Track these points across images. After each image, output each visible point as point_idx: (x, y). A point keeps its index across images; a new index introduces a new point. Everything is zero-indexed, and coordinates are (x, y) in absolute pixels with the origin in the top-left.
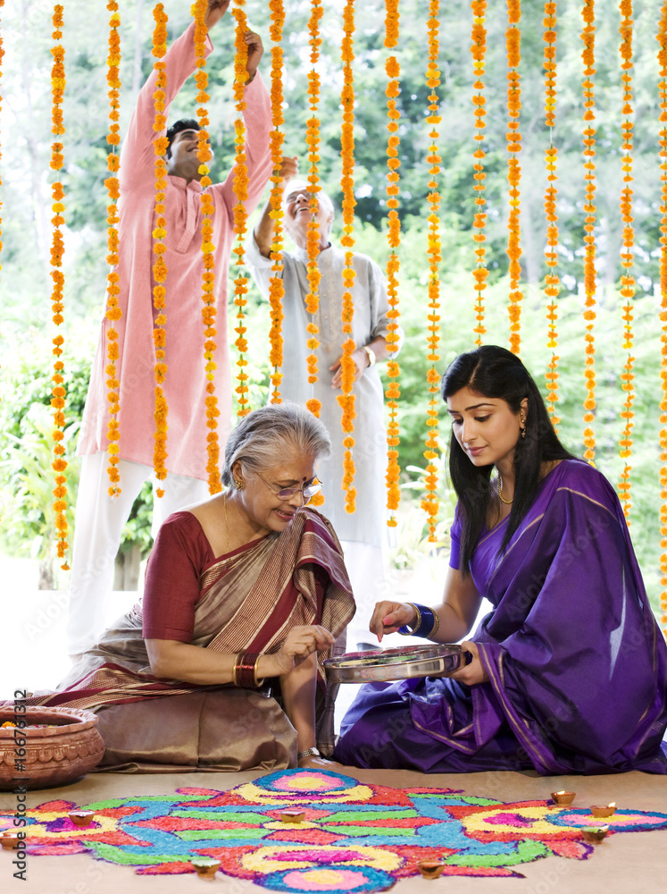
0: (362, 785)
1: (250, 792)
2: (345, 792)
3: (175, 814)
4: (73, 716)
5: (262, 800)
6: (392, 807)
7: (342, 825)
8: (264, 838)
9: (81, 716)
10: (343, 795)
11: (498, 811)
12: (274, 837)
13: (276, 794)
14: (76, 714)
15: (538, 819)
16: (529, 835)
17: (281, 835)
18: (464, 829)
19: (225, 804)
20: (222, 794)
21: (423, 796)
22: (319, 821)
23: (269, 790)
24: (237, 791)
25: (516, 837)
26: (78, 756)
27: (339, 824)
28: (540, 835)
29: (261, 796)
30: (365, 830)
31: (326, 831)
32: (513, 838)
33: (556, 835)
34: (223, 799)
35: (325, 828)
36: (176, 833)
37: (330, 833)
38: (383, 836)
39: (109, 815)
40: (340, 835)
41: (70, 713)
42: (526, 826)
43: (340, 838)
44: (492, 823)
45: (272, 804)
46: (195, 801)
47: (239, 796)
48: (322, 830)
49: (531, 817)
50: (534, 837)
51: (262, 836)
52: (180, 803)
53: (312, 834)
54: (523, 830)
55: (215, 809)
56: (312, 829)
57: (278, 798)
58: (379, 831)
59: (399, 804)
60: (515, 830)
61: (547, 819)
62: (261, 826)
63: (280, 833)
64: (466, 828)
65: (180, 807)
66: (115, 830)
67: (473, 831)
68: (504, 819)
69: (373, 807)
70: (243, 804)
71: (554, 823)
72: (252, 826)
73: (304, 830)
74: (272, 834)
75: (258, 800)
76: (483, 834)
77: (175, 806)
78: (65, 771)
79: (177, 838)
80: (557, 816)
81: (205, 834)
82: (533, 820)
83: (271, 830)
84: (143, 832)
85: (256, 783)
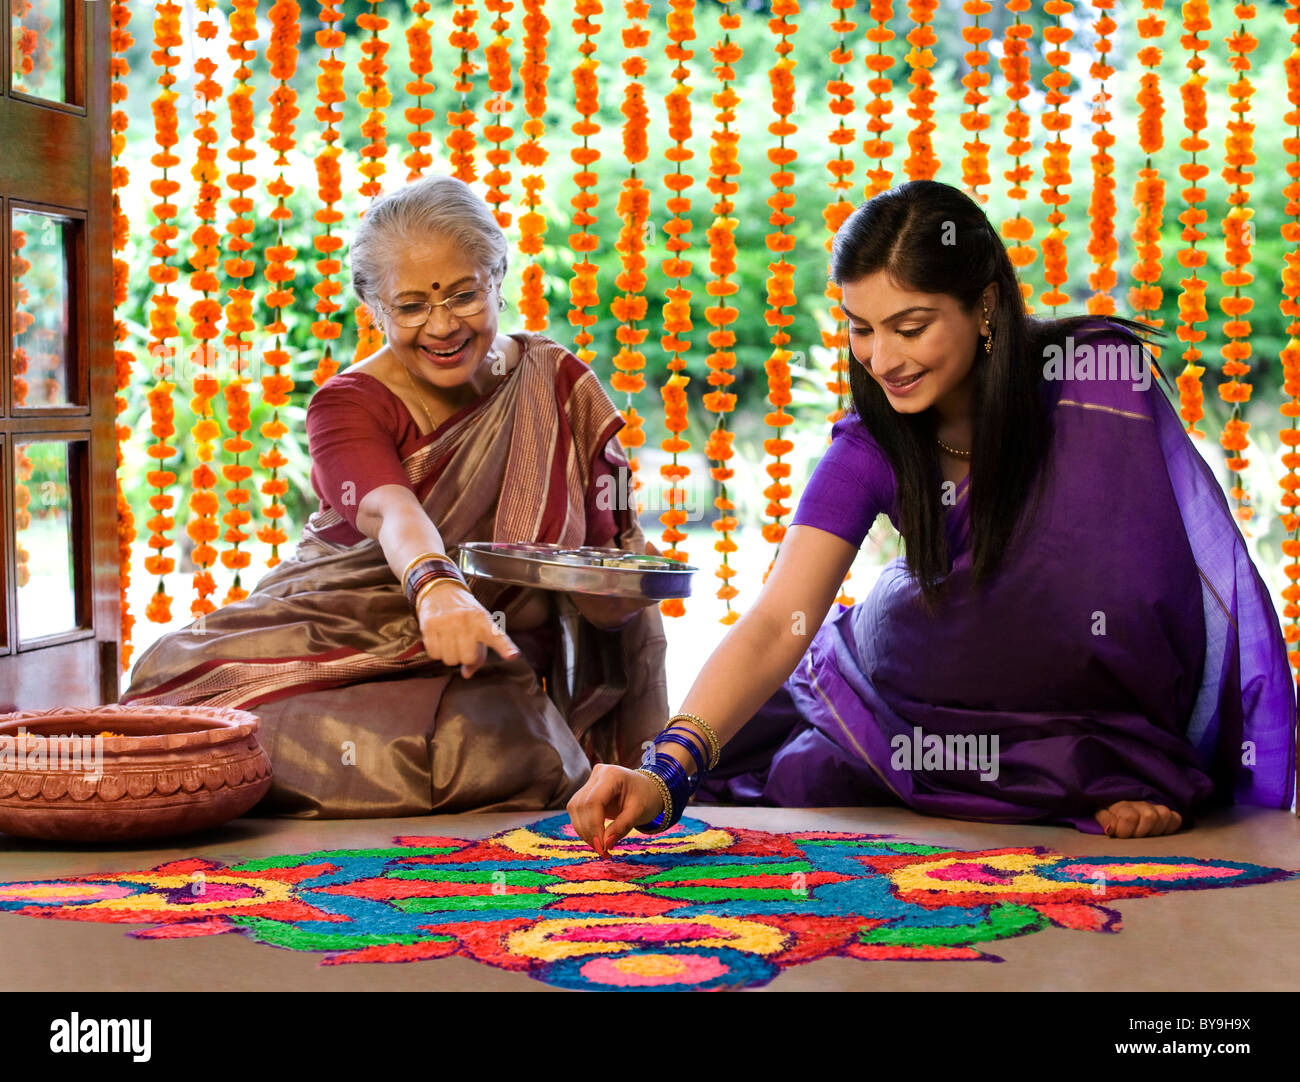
0: (716, 829)
1: (522, 841)
2: (685, 840)
3: (392, 875)
4: (216, 719)
5: (544, 853)
6: (767, 858)
7: (682, 885)
8: (547, 907)
9: (231, 719)
10: (682, 843)
11: (952, 861)
12: (564, 905)
13: (568, 843)
14: (223, 715)
15: (1022, 872)
16: (1008, 896)
17: (576, 902)
18: (894, 888)
19: (478, 859)
20: (474, 844)
21: (819, 843)
22: (642, 882)
23: (555, 838)
24: (499, 840)
25: (986, 899)
26: (225, 784)
27: (677, 885)
28: (1026, 895)
29: (542, 846)
30: (722, 894)
31: (654, 895)
32: (980, 901)
33: (1055, 896)
34: (476, 852)
35: (651, 890)
36: (392, 902)
37: (661, 897)
38: (754, 901)
39: (277, 877)
40: (679, 900)
41: (212, 715)
42: (1000, 882)
43: (678, 906)
44: (942, 878)
45: (561, 858)
46: (428, 856)
47: (505, 847)
48: (647, 894)
49: (1009, 869)
50: (1018, 899)
51: (541, 904)
52: (402, 859)
53: (630, 900)
54: (998, 888)
55: (460, 866)
56: (629, 893)
57: (571, 849)
58: (746, 893)
59: (779, 853)
60: (983, 888)
61: (1037, 871)
62: (542, 890)
63: (573, 899)
64: (897, 887)
65: (401, 864)
66: (286, 899)
67: (909, 890)
68: (963, 872)
69: (736, 859)
70: (510, 859)
71: (1050, 878)
72: (526, 891)
73: (616, 894)
74: (561, 901)
75: (535, 852)
76: (928, 895)
77: (394, 862)
78: (203, 810)
79: (396, 910)
80: (1053, 868)
81: (445, 903)
82: (1014, 873)
83: (558, 895)
84: (334, 901)
85: (533, 828)
